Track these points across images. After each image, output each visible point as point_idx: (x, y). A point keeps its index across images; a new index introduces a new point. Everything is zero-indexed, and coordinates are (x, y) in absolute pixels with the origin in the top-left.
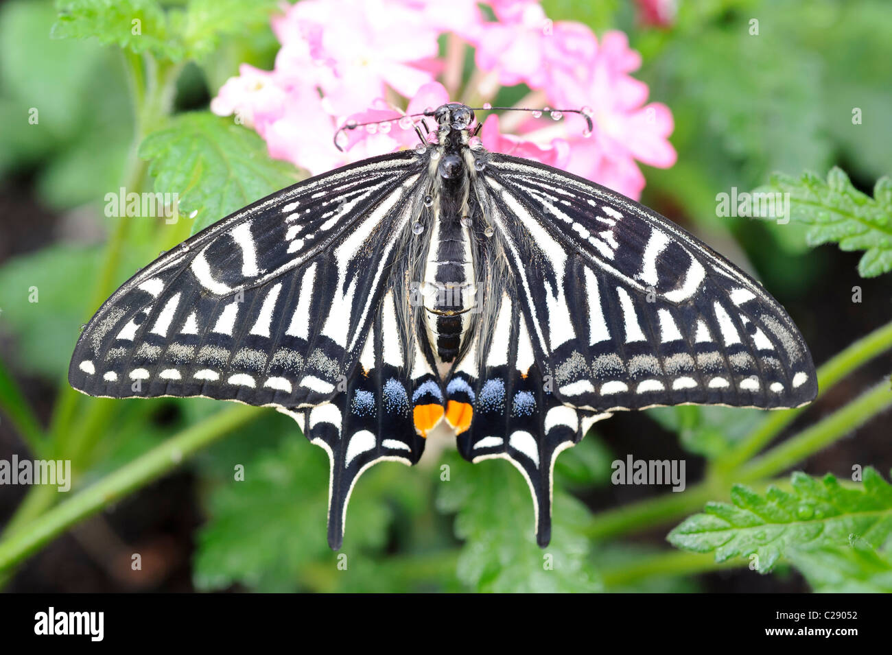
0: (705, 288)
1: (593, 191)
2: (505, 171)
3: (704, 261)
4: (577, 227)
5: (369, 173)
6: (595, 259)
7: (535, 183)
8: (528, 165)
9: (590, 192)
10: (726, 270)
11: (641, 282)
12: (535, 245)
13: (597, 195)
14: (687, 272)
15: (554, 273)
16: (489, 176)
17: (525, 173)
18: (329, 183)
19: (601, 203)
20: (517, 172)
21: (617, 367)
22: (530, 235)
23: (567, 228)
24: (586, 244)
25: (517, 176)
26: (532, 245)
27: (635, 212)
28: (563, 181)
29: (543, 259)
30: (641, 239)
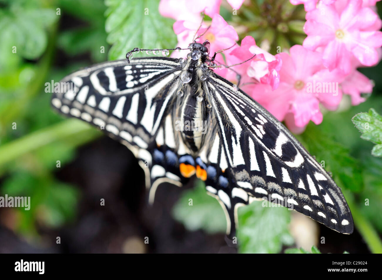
0: (303, 167)
1: (255, 106)
2: (216, 83)
3: (303, 155)
4: (246, 118)
5: (159, 64)
6: (254, 135)
7: (229, 93)
8: (227, 83)
9: (253, 106)
10: (313, 163)
11: (274, 153)
12: (229, 119)
13: (256, 108)
14: (295, 157)
15: (236, 134)
16: (210, 82)
17: (226, 88)
18: (143, 62)
19: (257, 112)
20: (221, 85)
21: (263, 183)
22: (227, 114)
23: (242, 118)
24: (250, 127)
25: (221, 87)
26: (227, 119)
27: (273, 122)
28: (242, 96)
29: (232, 127)
30: (275, 135)
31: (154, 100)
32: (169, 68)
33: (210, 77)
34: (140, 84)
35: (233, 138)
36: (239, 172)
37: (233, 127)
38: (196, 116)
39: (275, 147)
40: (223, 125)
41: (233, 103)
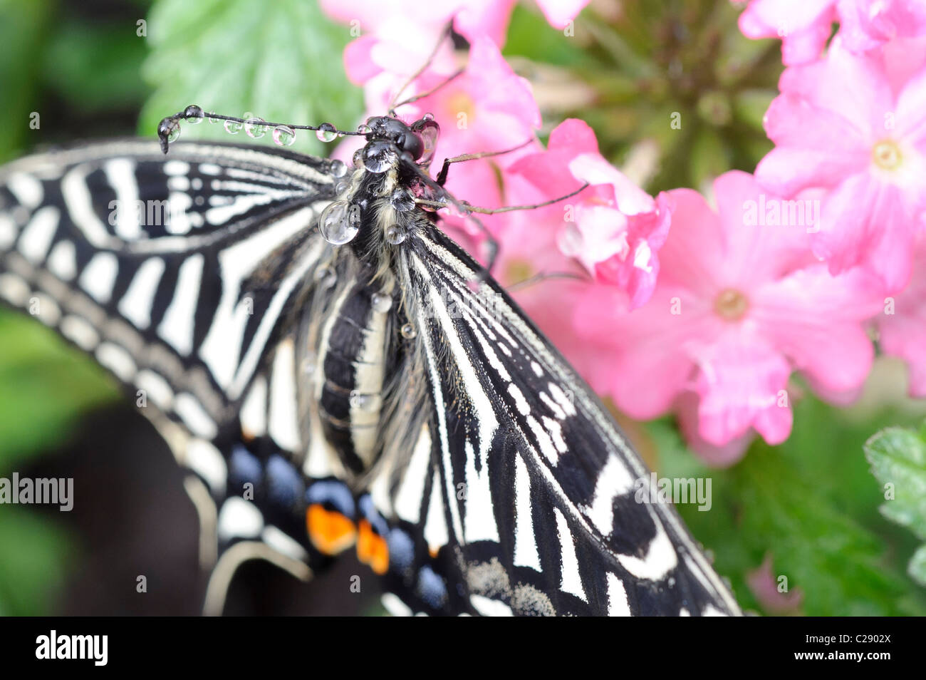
0: (672, 582)
1: (542, 353)
2: (436, 259)
3: (676, 543)
4: (514, 391)
6: (532, 449)
8: (468, 266)
9: (537, 351)
10: (704, 574)
11: (587, 519)
12: (462, 384)
13: (545, 361)
14: (650, 543)
15: (479, 438)
16: (417, 253)
17: (462, 279)
18: (224, 158)
19: (548, 377)
20: (449, 268)
22: (457, 366)
23: (501, 387)
24: (522, 420)
25: (448, 275)
26: (458, 382)
27: (593, 416)
28: (506, 315)
29: (469, 410)
30: (596, 460)
31: (246, 286)
32: (297, 188)
33: (418, 235)
34: (207, 228)
35: (469, 449)
36: (480, 563)
37: (474, 411)
38: (362, 358)
39: (592, 499)
40: (445, 400)
41: (478, 333)
